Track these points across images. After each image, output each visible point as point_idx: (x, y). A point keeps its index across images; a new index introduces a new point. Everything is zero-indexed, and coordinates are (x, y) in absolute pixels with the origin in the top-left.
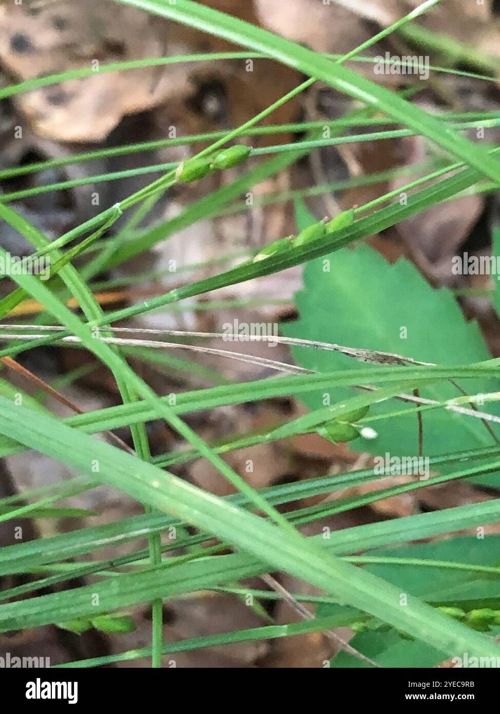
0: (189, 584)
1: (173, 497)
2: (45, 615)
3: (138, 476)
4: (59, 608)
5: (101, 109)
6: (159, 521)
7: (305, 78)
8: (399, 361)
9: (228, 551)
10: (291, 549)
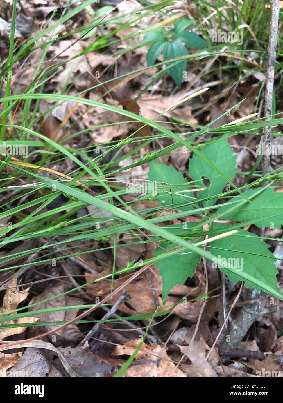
0: (119, 231)
1: (117, 212)
2: (92, 237)
3: (110, 208)
4: (94, 236)
5: (108, 137)
6: (115, 217)
7: (145, 124)
8: (166, 184)
9: (129, 223)
10: (141, 221)
